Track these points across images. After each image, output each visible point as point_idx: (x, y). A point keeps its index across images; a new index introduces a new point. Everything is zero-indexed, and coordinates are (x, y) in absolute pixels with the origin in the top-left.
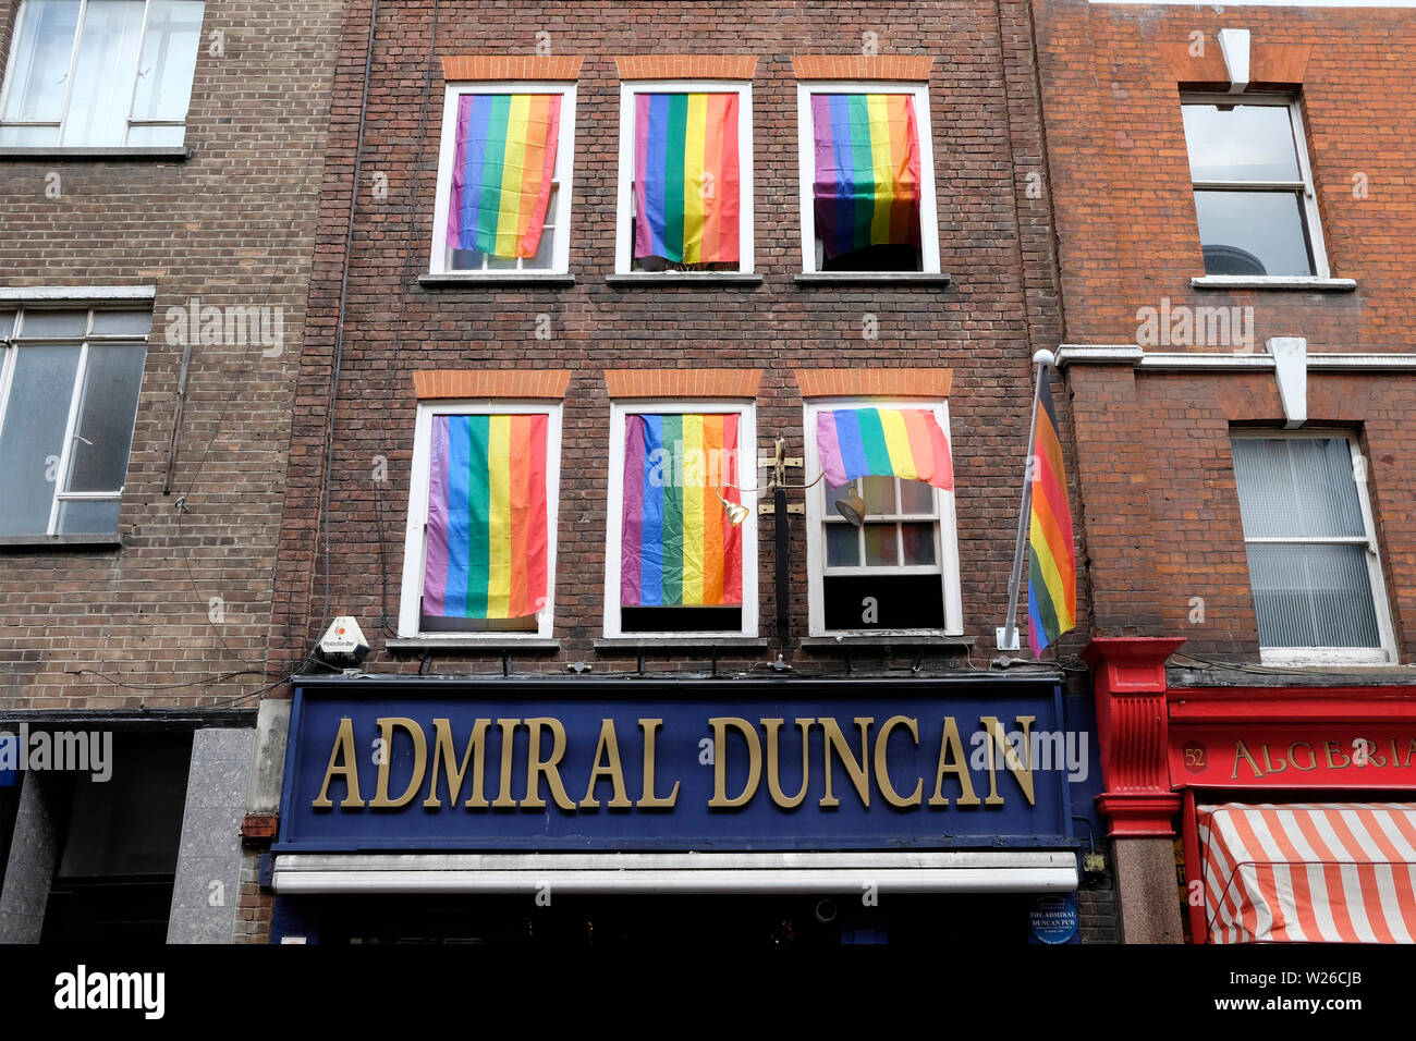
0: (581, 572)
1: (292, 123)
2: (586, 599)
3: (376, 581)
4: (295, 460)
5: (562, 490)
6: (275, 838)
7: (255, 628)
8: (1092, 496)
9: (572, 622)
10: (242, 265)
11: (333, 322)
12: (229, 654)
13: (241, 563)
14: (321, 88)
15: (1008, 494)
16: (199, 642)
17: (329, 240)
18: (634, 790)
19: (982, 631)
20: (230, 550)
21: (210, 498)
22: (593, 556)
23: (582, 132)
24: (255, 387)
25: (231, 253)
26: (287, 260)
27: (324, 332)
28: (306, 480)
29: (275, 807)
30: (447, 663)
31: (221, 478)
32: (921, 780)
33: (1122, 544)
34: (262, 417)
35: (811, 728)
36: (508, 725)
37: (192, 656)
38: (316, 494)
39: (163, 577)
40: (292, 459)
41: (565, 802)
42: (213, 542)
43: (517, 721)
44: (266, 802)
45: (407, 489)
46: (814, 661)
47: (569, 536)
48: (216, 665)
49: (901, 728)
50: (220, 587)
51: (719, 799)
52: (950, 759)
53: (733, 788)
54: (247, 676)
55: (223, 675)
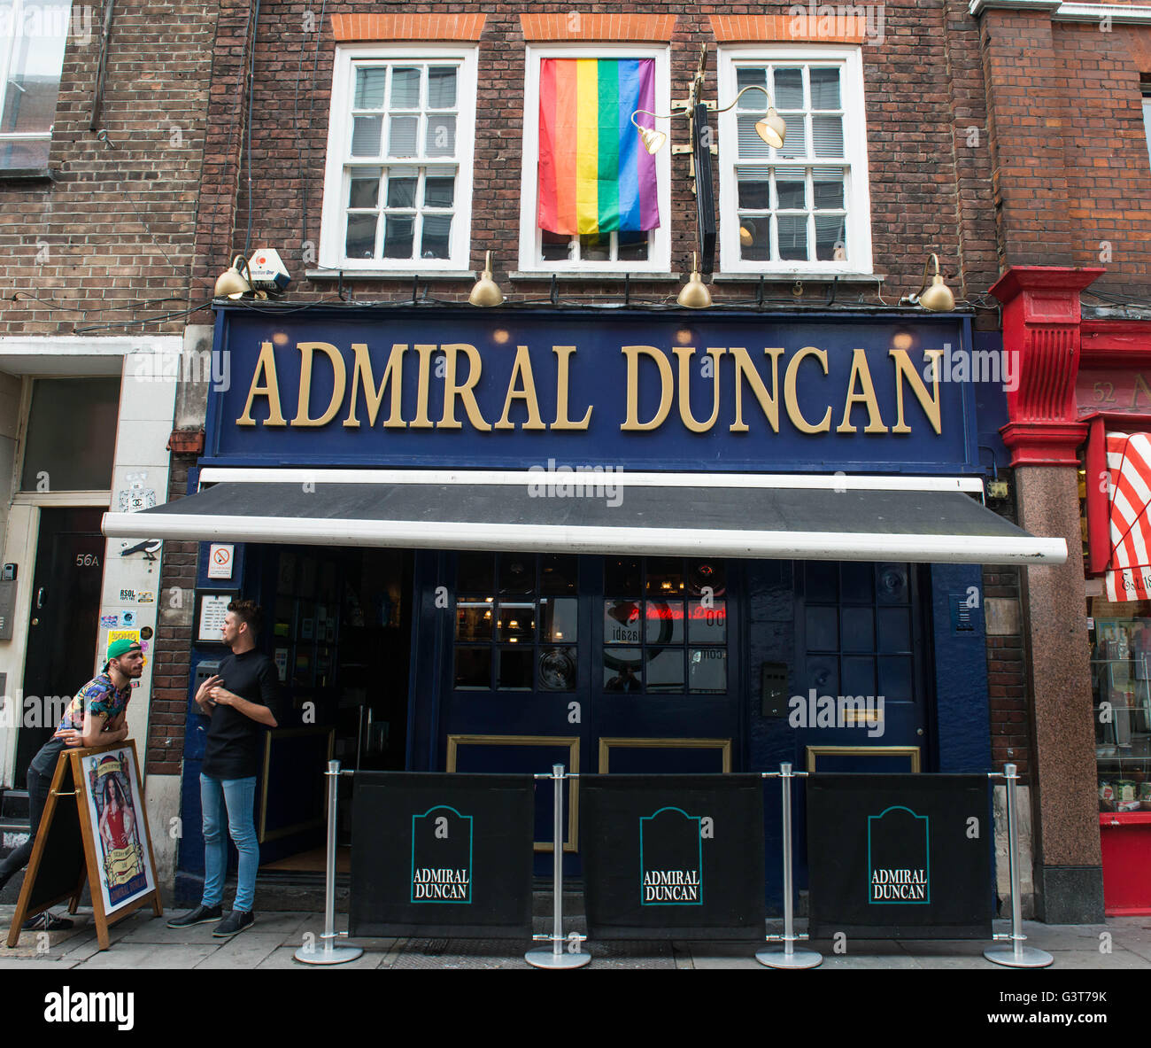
0: (496, 208)
2: (502, 234)
3: (297, 218)
4: (216, 98)
5: (478, 129)
6: (201, 455)
7: (179, 258)
8: (1006, 138)
12: (154, 282)
13: (164, 197)
15: (920, 139)
16: (127, 271)
18: (548, 413)
19: (891, 271)
20: (155, 184)
21: (135, 135)
22: (508, 193)
24: (176, 29)
28: (227, 117)
29: (202, 425)
30: (366, 293)
31: (145, 116)
32: (830, 408)
33: (1035, 185)
34: (184, 57)
35: (722, 356)
36: (425, 350)
37: (120, 283)
38: (237, 130)
39: (90, 209)
40: (213, 98)
41: (482, 425)
42: (137, 176)
43: (434, 347)
44: (195, 420)
45: (326, 128)
46: (725, 296)
47: (484, 173)
48: (143, 293)
49: (811, 358)
50: (146, 219)
51: (631, 422)
52: (859, 389)
53: (645, 413)
54: (173, 303)
55: (150, 302)
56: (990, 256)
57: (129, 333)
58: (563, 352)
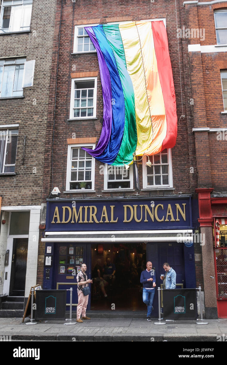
0: (99, 177)
1: (42, 89)
2: (101, 183)
3: (61, 180)
4: (46, 157)
6: (45, 229)
7: (40, 190)
8: (198, 159)
9: (98, 187)
10: (34, 119)
11: (52, 130)
12: (35, 195)
13: (37, 178)
14: (48, 82)
16: (30, 193)
17: (50, 113)
18: (109, 219)
19: (176, 187)
20: (35, 175)
21: (31, 165)
23: (98, 88)
24: (38, 143)
25: (32, 117)
26: (42, 118)
27: (50, 132)
28: (48, 161)
29: (45, 223)
30: (75, 195)
31: (33, 161)
32: (164, 216)
33: (204, 168)
34: (39, 149)
35: (143, 207)
36: (86, 207)
37: (29, 195)
38: (50, 164)
39: (23, 181)
41: (97, 222)
42: (31, 174)
43: (88, 207)
44: (43, 222)
45: (67, 162)
46: (143, 194)
48: (33, 197)
49: (160, 206)
50: (33, 182)
51: (125, 221)
52: (169, 212)
53: (128, 219)
54: (39, 199)
55: (35, 199)
56: (196, 183)
57: (31, 205)
58: (112, 207)
